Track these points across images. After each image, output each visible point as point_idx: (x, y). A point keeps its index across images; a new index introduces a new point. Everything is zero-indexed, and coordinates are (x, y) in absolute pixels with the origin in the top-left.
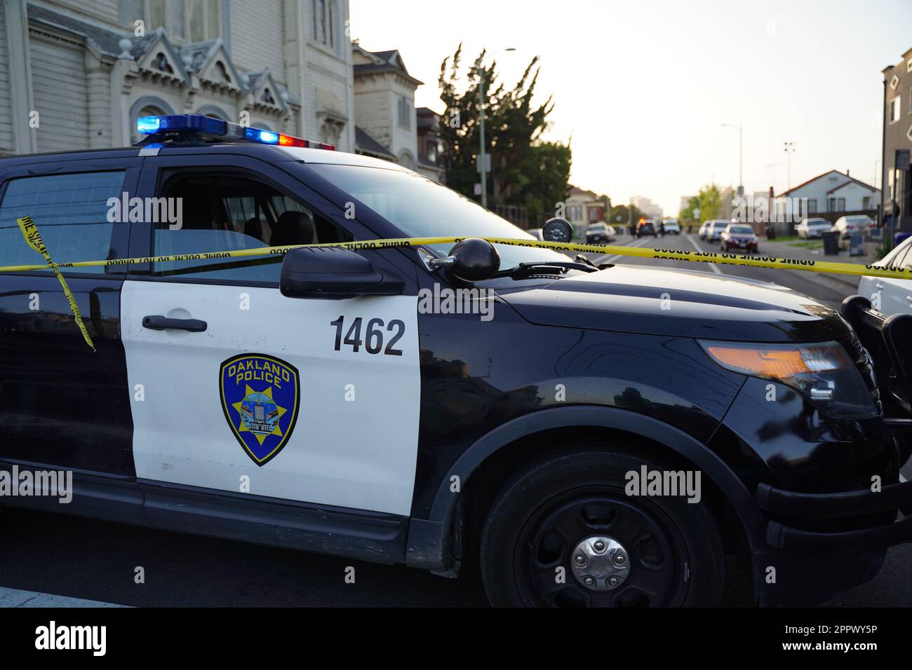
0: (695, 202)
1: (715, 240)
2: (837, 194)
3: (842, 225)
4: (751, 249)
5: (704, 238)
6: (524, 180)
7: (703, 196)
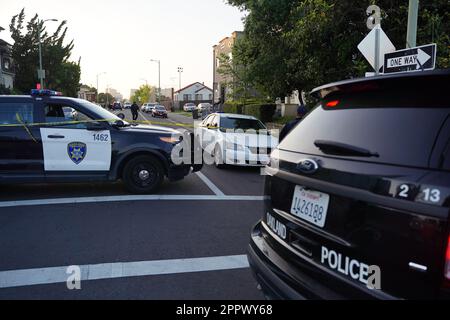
0: (138, 93)
1: (149, 112)
2: (199, 93)
3: (200, 106)
4: (165, 116)
5: (144, 110)
6: (58, 81)
7: (142, 91)
